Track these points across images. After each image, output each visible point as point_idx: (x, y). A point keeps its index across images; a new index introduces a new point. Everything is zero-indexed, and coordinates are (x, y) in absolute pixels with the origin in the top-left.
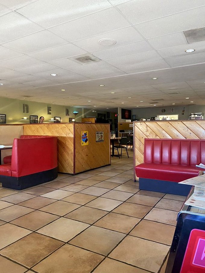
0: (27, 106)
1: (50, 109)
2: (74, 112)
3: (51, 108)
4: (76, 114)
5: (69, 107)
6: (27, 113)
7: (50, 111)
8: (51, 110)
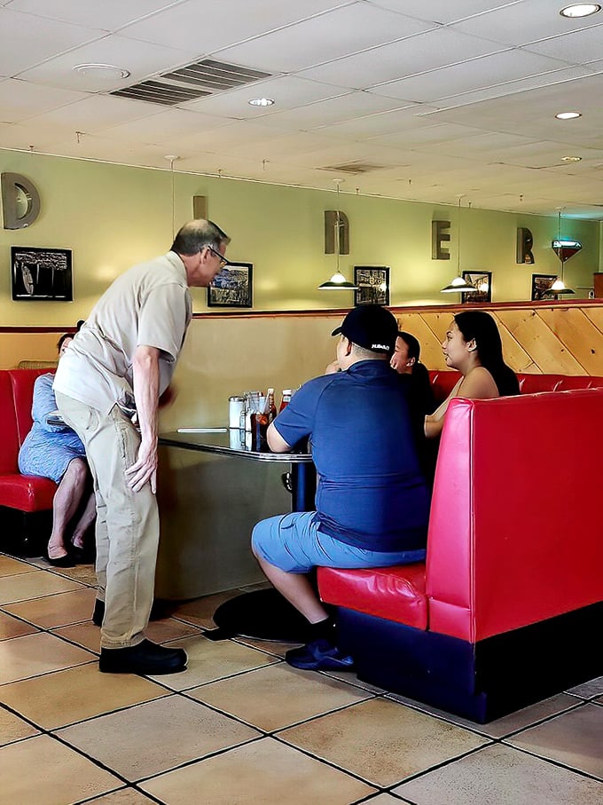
0: (343, 219)
1: (444, 232)
2: (558, 245)
3: (448, 225)
4: (566, 253)
5: (537, 218)
6: (342, 252)
7: (444, 244)
8: (447, 238)
